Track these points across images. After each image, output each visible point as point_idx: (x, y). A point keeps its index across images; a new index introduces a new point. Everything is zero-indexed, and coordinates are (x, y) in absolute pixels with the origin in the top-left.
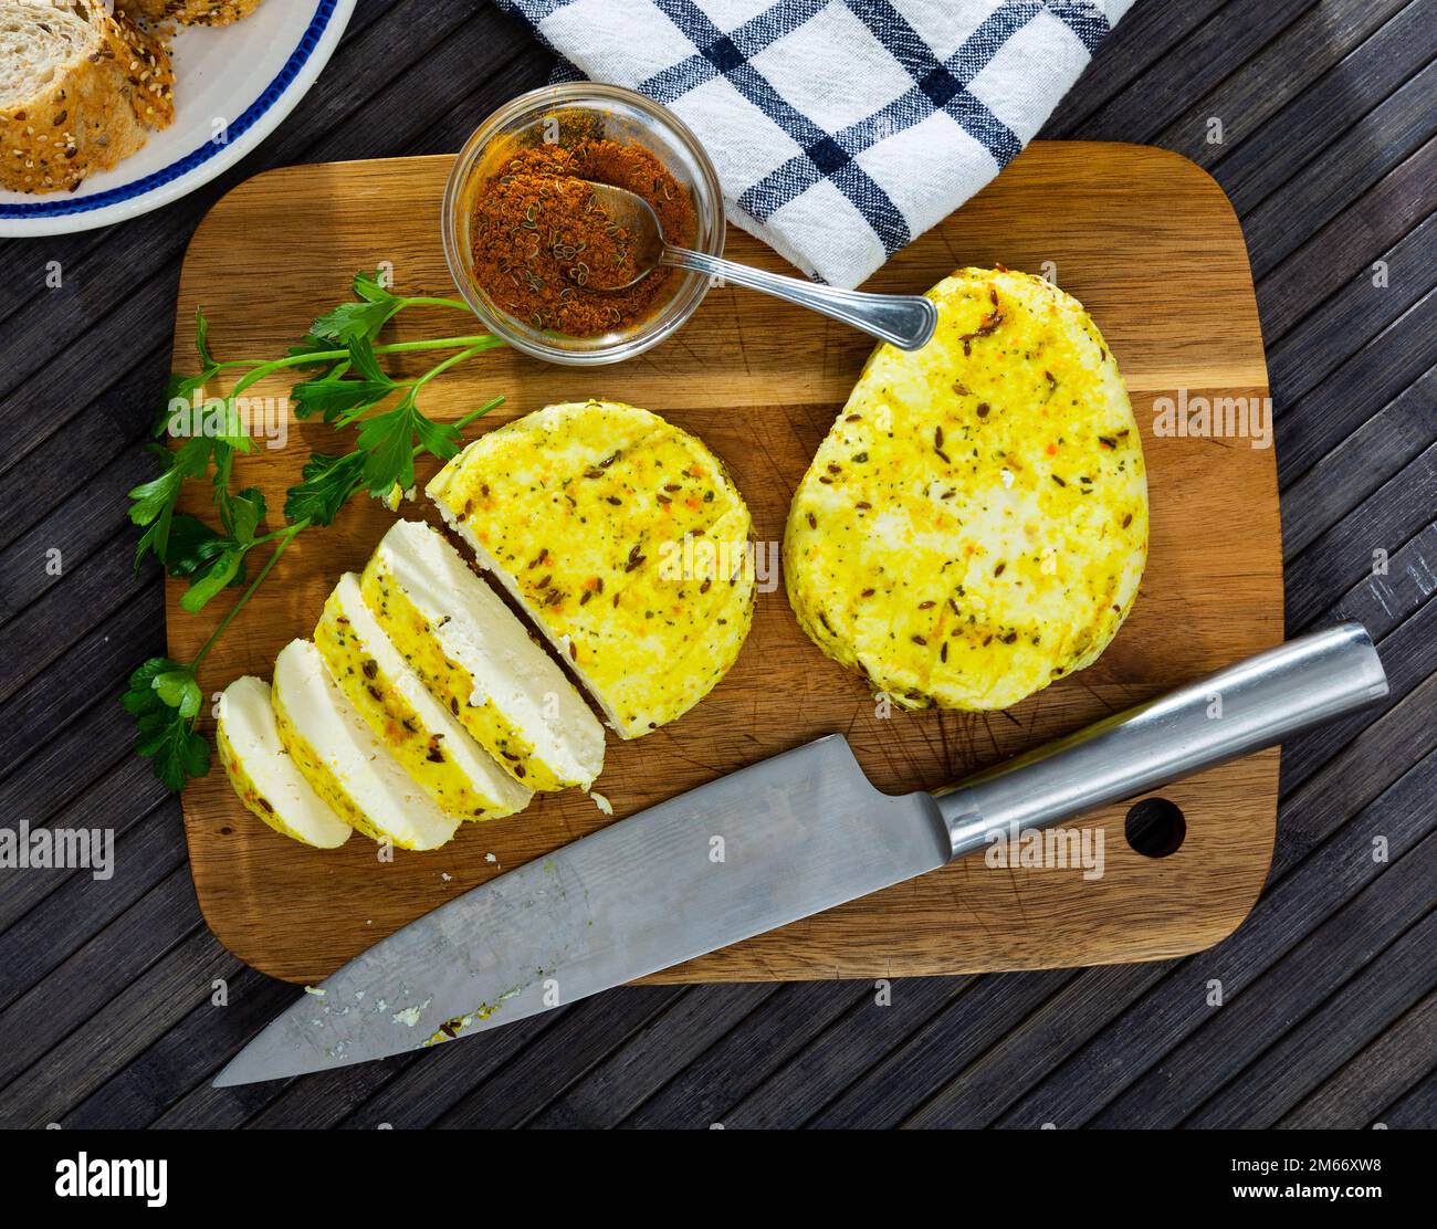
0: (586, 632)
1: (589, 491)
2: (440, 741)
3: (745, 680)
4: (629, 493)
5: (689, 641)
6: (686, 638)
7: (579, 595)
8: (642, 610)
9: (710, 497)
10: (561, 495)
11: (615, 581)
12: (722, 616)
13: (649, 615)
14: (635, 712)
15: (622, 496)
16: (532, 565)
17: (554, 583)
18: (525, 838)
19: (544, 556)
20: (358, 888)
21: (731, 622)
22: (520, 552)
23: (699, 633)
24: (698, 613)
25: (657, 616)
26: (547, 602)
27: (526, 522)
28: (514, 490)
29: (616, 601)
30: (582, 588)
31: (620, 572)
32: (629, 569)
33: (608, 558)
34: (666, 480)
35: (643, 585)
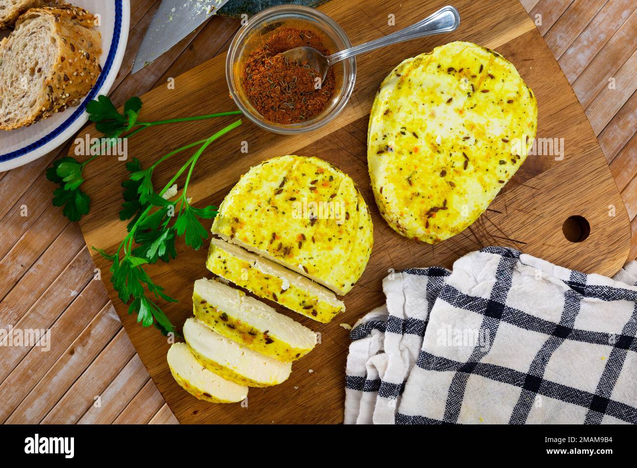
0: (307, 259)
1: (280, 199)
2: (268, 334)
3: (380, 248)
4: (297, 193)
5: (351, 243)
6: (350, 242)
7: (297, 245)
8: (326, 238)
9: (331, 178)
10: (269, 207)
11: (309, 232)
12: (360, 226)
13: (330, 240)
14: (342, 283)
15: (295, 196)
16: (271, 242)
17: (284, 245)
18: (320, 356)
19: (274, 236)
20: (261, 410)
21: (365, 227)
22: (264, 239)
23: (354, 237)
24: (350, 229)
25: (333, 239)
26: (285, 254)
27: (260, 225)
28: (249, 214)
29: (313, 240)
30: (296, 241)
31: (309, 227)
32: (312, 225)
33: (301, 224)
34: (310, 180)
35: (322, 228)
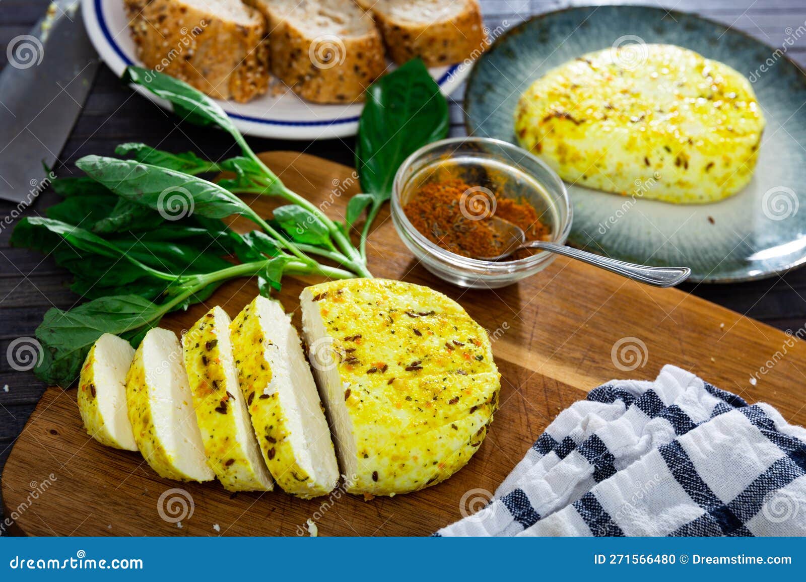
0: (362, 388)
1: (404, 322)
3: (449, 507)
4: (429, 333)
5: (427, 426)
6: (426, 423)
7: (368, 367)
8: (406, 394)
9: (481, 358)
10: (386, 314)
11: (395, 371)
12: (456, 423)
13: (408, 398)
14: (371, 452)
15: (424, 333)
16: (347, 339)
17: (357, 354)
18: (248, 528)
19: (357, 338)
21: (461, 431)
22: (344, 329)
23: (435, 425)
24: (441, 412)
25: (413, 402)
26: (346, 360)
27: (356, 317)
28: (358, 299)
29: (391, 382)
30: (373, 365)
31: (402, 369)
32: (408, 369)
33: (398, 357)
34: (457, 338)
35: (413, 382)
